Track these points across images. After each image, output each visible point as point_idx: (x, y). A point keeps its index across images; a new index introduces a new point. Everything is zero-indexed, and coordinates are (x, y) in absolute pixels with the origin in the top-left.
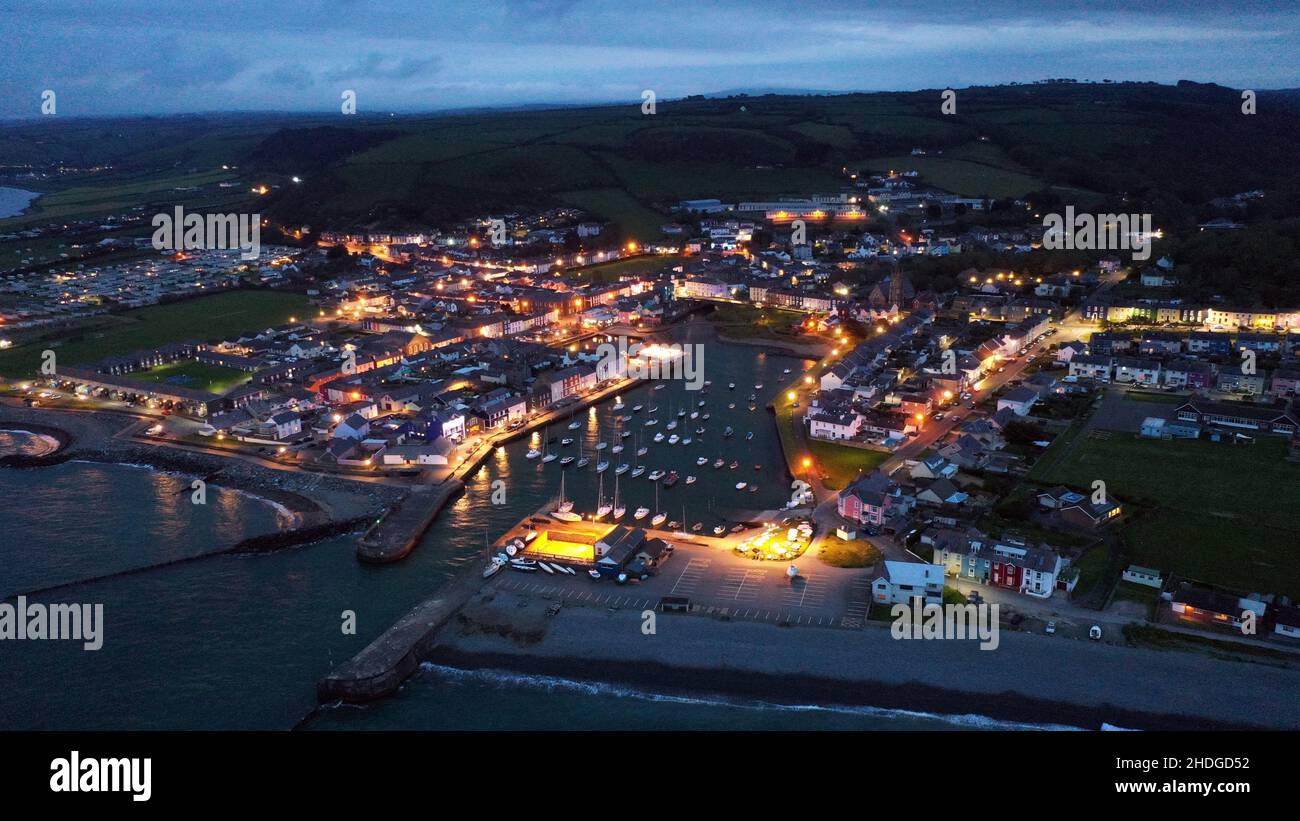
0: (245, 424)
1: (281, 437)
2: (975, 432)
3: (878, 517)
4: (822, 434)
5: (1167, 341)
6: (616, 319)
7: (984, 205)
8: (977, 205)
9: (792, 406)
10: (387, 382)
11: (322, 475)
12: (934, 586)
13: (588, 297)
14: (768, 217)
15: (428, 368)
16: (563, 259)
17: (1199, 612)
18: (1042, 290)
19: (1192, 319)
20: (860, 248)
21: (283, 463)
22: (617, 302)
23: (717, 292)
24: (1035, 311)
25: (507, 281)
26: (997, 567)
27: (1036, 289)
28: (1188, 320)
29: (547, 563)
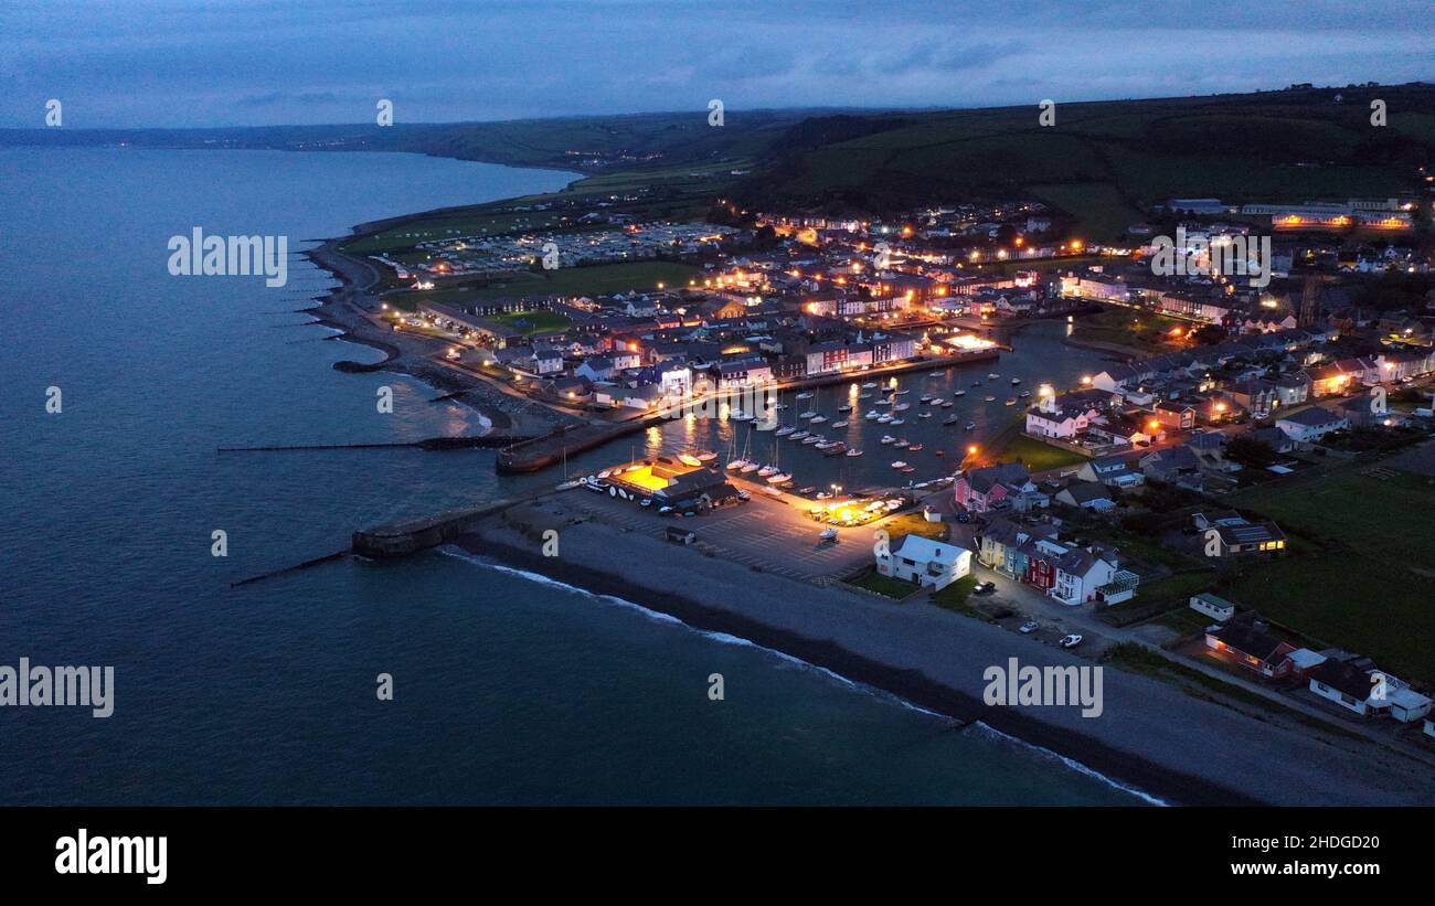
1: (541, 372)
2: (1197, 445)
3: (981, 506)
6: (967, 310)
10: (679, 341)
12: (940, 566)
13: (953, 287)
14: (1274, 222)
15: (729, 334)
16: (981, 252)
17: (1230, 650)
21: (518, 390)
22: (980, 293)
23: (1112, 294)
25: (900, 269)
29: (617, 488)
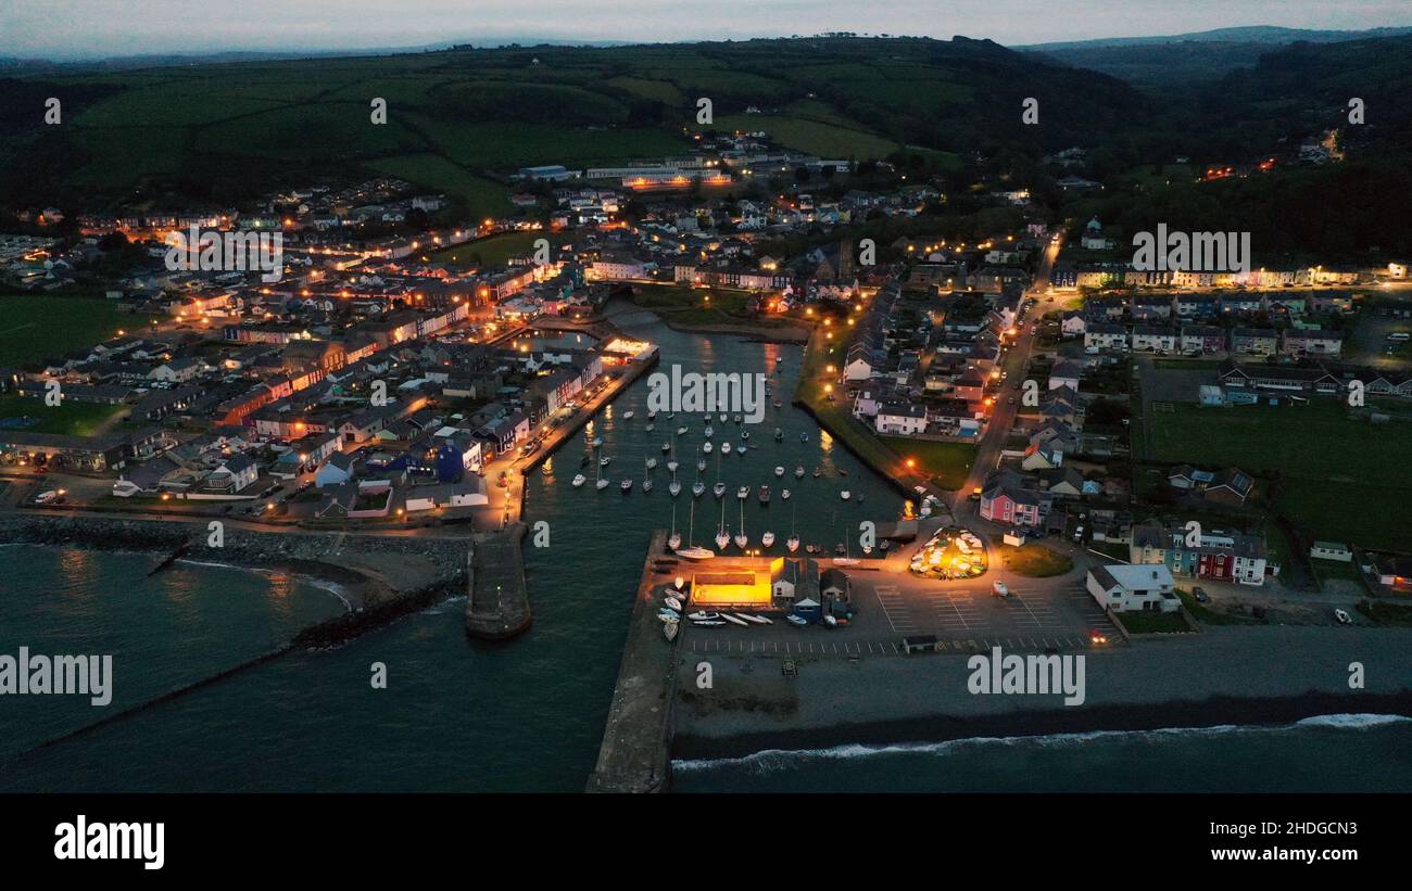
0: (170, 476)
3: (1034, 517)
4: (891, 428)
5: (1158, 305)
6: (541, 310)
7: (849, 166)
8: (841, 167)
9: (828, 399)
11: (343, 534)
12: (1164, 587)
13: (494, 286)
14: (625, 184)
16: (417, 241)
17: (1407, 582)
18: (993, 258)
19: (1165, 282)
20: (748, 217)
21: (271, 523)
22: (533, 291)
23: (631, 273)
24: (1005, 280)
25: (369, 270)
26: (1204, 559)
27: (987, 256)
28: (1162, 283)
29: (732, 613)
